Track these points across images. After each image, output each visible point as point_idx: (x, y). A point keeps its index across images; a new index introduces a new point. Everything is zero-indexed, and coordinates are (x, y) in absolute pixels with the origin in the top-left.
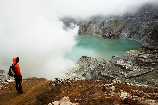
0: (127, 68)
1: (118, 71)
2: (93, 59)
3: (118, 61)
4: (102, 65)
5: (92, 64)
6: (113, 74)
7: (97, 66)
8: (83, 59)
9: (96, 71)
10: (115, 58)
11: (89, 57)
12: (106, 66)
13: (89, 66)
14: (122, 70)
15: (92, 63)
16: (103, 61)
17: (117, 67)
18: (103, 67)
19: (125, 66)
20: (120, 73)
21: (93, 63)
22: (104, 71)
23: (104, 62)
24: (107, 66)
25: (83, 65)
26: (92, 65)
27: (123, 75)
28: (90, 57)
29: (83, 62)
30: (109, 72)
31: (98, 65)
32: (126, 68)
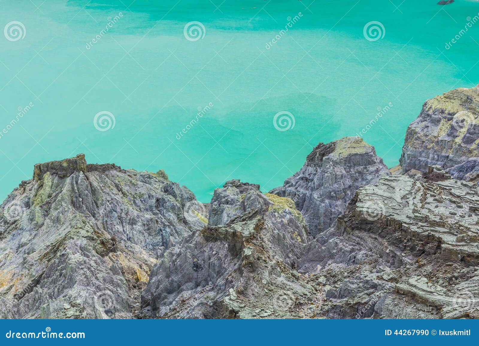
0: (449, 240)
1: (373, 277)
2: (147, 179)
3: (370, 189)
4: (234, 234)
5: (138, 227)
6: (337, 302)
7: (187, 241)
8: (47, 189)
9: (186, 294)
10: (336, 163)
11: (104, 169)
12: (266, 237)
13: (114, 251)
14: (407, 260)
15: (133, 222)
16: (231, 193)
17: (364, 234)
18: (247, 252)
19: (434, 224)
20: (398, 292)
21: (148, 216)
22: (255, 288)
23: (243, 207)
24: (278, 240)
25: (55, 248)
26: (137, 237)
27: (425, 302)
28: (113, 167)
29: (54, 213)
30: (300, 290)
31: (198, 238)
32: (440, 241)
